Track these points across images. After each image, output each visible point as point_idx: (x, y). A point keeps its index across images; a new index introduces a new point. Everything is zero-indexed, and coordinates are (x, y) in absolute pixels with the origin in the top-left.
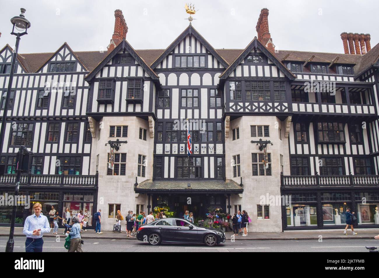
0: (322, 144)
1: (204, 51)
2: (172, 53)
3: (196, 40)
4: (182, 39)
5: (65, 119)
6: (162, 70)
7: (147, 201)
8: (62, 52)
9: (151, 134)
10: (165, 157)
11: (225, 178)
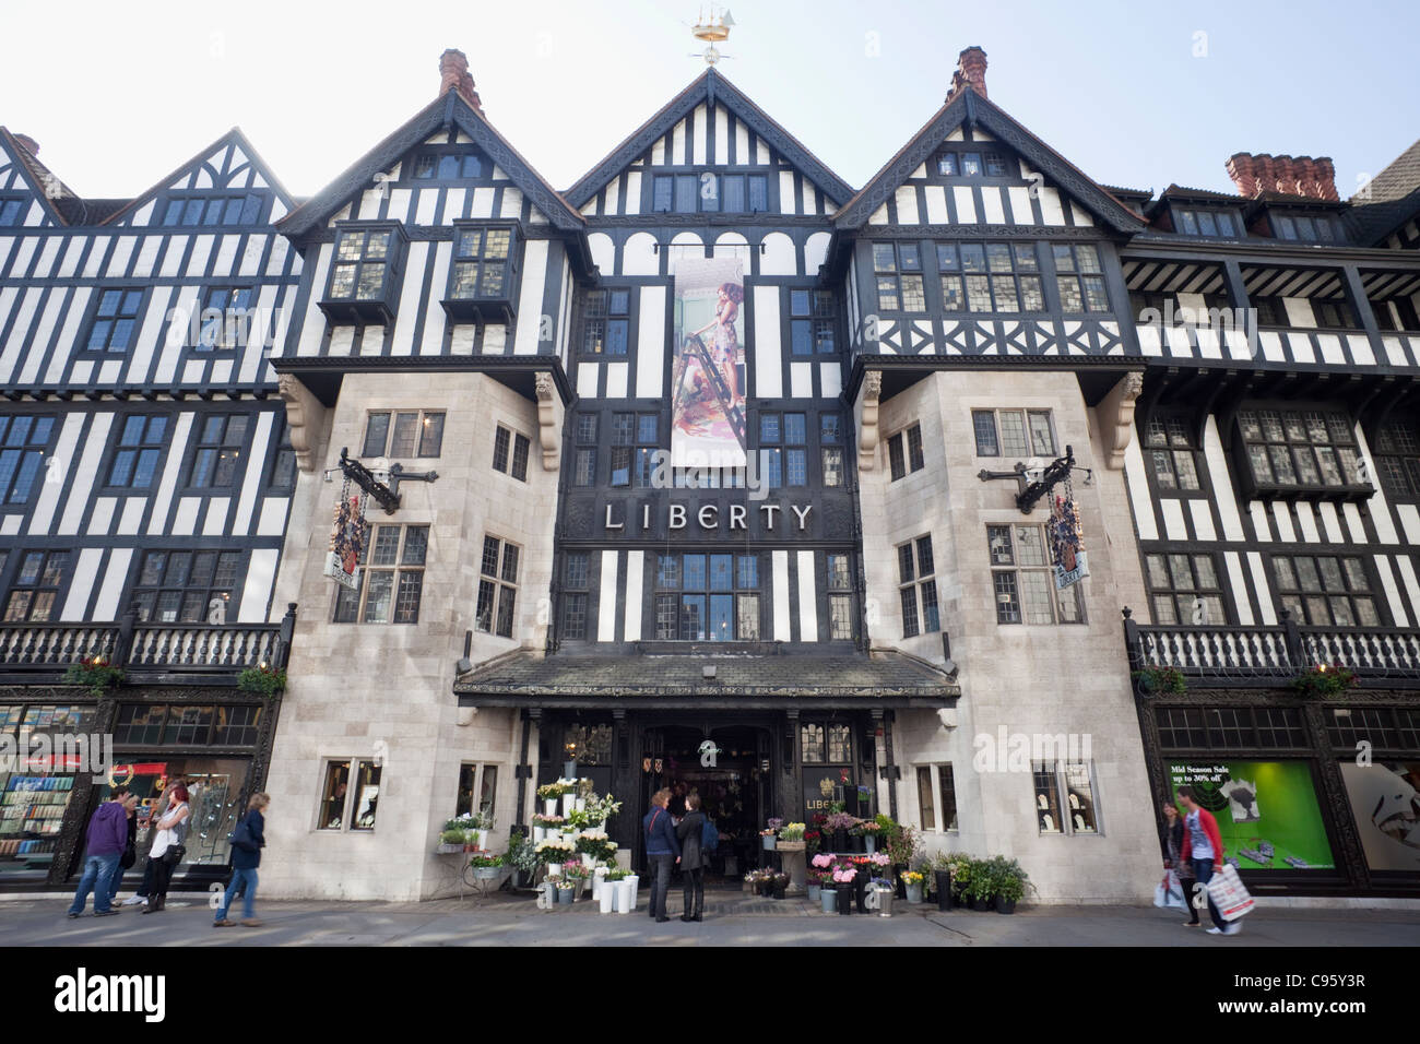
0: (1268, 497)
1: (763, 158)
2: (641, 163)
3: (733, 119)
4: (679, 113)
5: (196, 398)
6: (600, 223)
7: (516, 748)
8: (217, 161)
9: (546, 453)
10: (605, 553)
11: (868, 641)
